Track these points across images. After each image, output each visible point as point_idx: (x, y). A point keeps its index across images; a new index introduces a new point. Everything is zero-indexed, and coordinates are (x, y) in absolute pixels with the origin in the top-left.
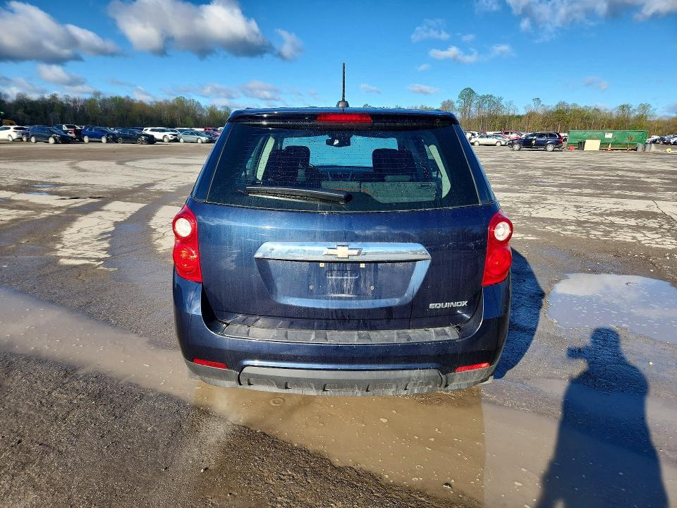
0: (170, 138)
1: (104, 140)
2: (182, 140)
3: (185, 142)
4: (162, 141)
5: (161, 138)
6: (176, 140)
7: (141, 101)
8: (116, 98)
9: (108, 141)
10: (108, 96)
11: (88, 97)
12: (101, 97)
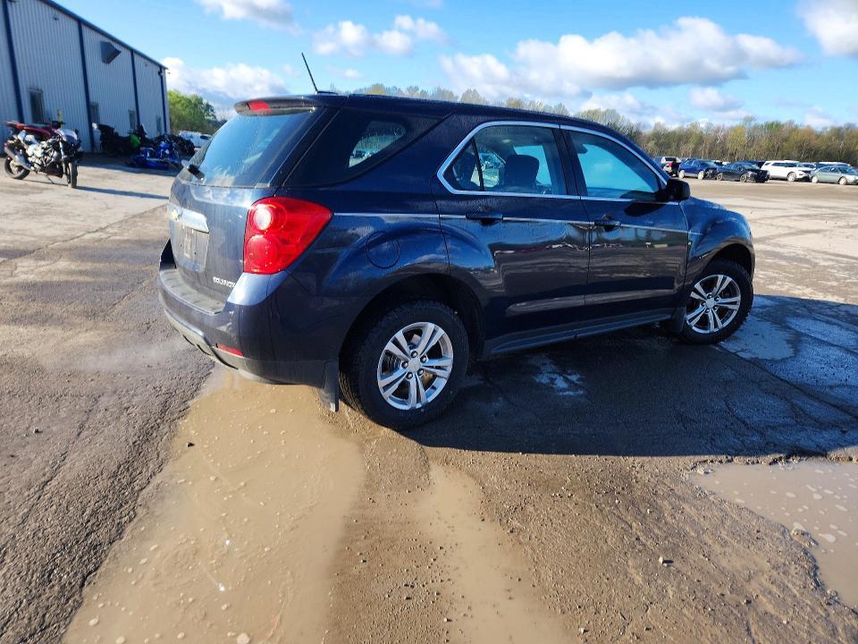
0: (798, 177)
1: (701, 175)
2: (815, 180)
3: (818, 182)
4: (786, 179)
5: (785, 175)
6: (807, 179)
7: (808, 126)
8: (773, 124)
9: (705, 177)
10: (761, 122)
11: (736, 123)
12: (753, 123)
